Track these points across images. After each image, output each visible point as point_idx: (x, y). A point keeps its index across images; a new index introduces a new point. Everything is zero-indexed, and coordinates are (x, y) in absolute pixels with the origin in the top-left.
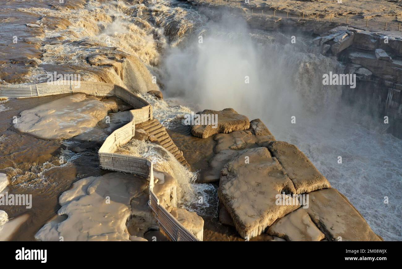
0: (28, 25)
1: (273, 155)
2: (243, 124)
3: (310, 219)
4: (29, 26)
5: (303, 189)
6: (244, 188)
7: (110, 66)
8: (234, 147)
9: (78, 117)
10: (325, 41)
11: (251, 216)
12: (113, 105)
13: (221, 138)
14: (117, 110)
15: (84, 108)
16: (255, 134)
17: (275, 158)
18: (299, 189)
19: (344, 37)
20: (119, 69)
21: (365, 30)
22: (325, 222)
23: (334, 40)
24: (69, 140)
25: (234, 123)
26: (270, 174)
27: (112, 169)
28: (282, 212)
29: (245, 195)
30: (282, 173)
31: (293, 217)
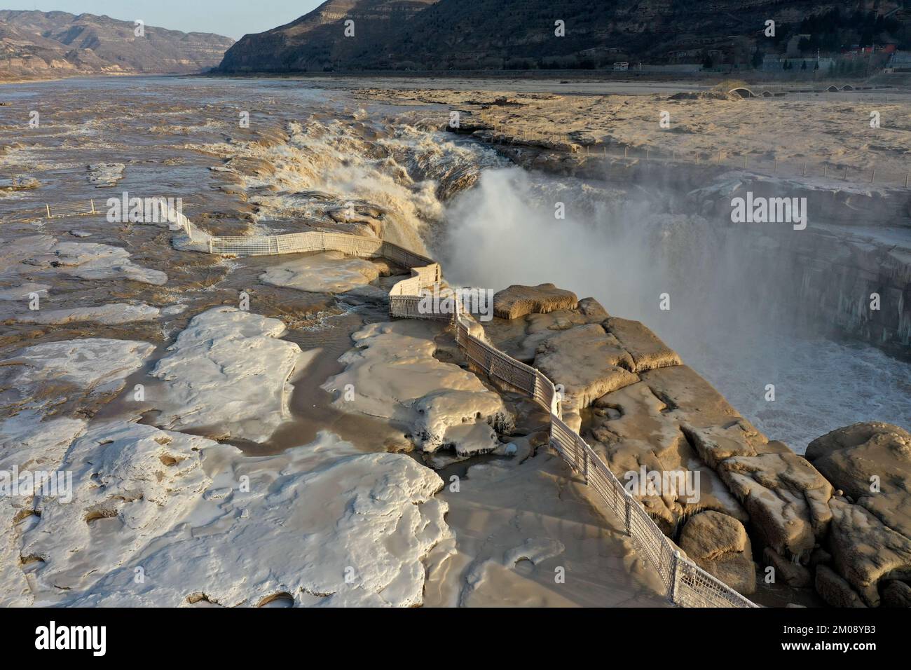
0: (212, 168)
1: (607, 331)
2: (568, 301)
3: (650, 391)
4: (215, 171)
5: (644, 364)
6: (567, 361)
7: (366, 223)
8: (555, 326)
9: (344, 273)
10: (707, 194)
11: (575, 385)
12: (384, 267)
13: (535, 318)
14: (389, 274)
15: (348, 265)
16: (585, 314)
17: (610, 334)
18: (640, 363)
19: (735, 188)
20: (378, 229)
21: (770, 177)
22: (668, 393)
23: (720, 193)
24: (341, 294)
25: (554, 300)
26: (602, 348)
27: (406, 315)
28: (615, 385)
29: (568, 368)
30: (618, 347)
31: (628, 390)
